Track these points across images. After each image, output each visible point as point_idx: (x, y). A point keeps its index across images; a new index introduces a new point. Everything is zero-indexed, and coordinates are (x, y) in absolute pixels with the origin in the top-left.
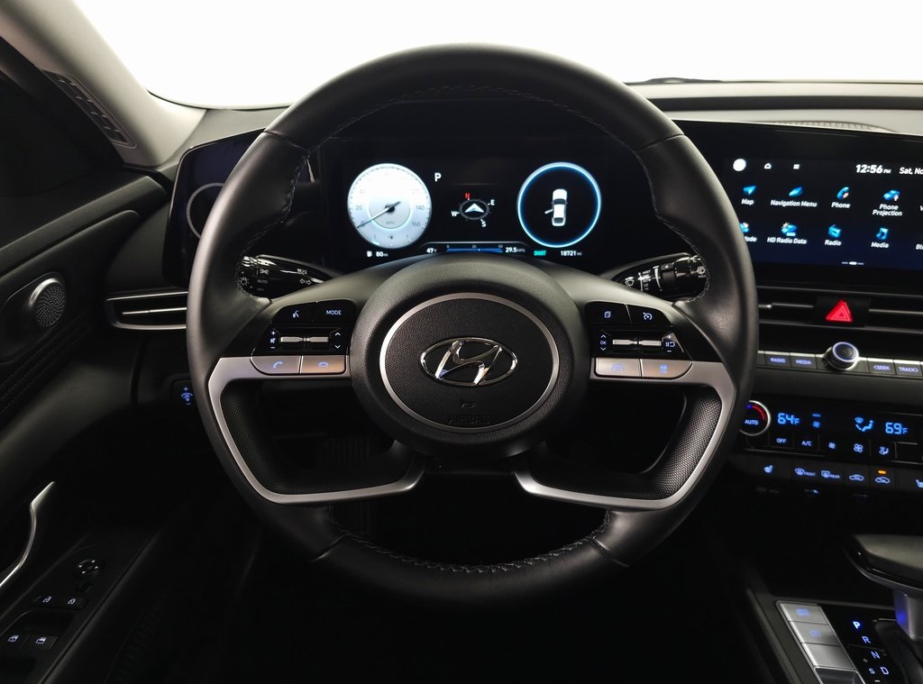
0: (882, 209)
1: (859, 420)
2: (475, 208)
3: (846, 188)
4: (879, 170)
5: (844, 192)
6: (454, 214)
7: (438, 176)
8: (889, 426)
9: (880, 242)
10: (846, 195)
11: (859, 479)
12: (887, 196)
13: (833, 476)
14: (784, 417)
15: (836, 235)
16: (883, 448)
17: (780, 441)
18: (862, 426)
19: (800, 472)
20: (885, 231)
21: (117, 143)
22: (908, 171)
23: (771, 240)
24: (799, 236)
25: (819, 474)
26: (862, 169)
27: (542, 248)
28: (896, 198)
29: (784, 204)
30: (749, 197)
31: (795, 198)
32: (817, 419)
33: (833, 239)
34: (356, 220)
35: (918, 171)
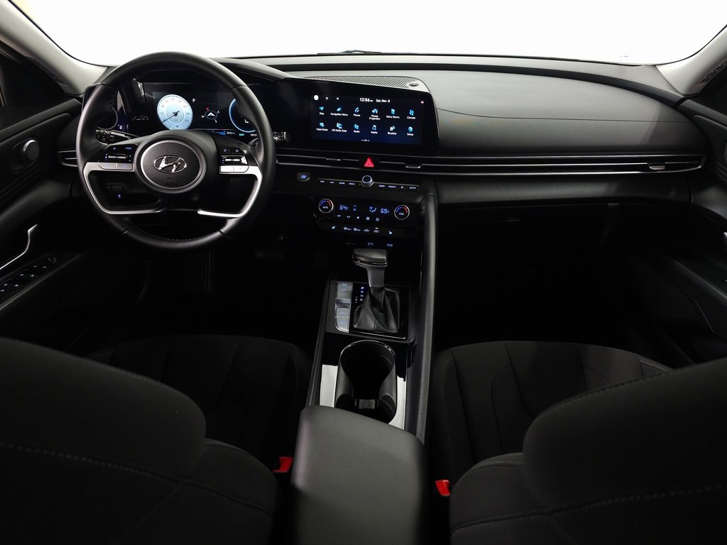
0: (372, 117)
1: (371, 208)
2: (211, 114)
3: (358, 108)
4: (369, 100)
5: (357, 110)
6: (203, 117)
7: (194, 100)
8: (382, 210)
9: (374, 131)
11: (368, 231)
12: (373, 111)
13: (358, 230)
14: (342, 207)
15: (357, 128)
16: (377, 219)
17: (338, 216)
18: (372, 210)
19: (345, 229)
20: (375, 126)
21: (60, 84)
22: (379, 101)
23: (333, 130)
24: (344, 129)
25: (353, 229)
26: (362, 100)
27: (242, 132)
28: (377, 112)
29: (336, 115)
30: (322, 112)
31: (339, 112)
32: (355, 208)
33: (356, 130)
34: (162, 120)
35: (383, 101)
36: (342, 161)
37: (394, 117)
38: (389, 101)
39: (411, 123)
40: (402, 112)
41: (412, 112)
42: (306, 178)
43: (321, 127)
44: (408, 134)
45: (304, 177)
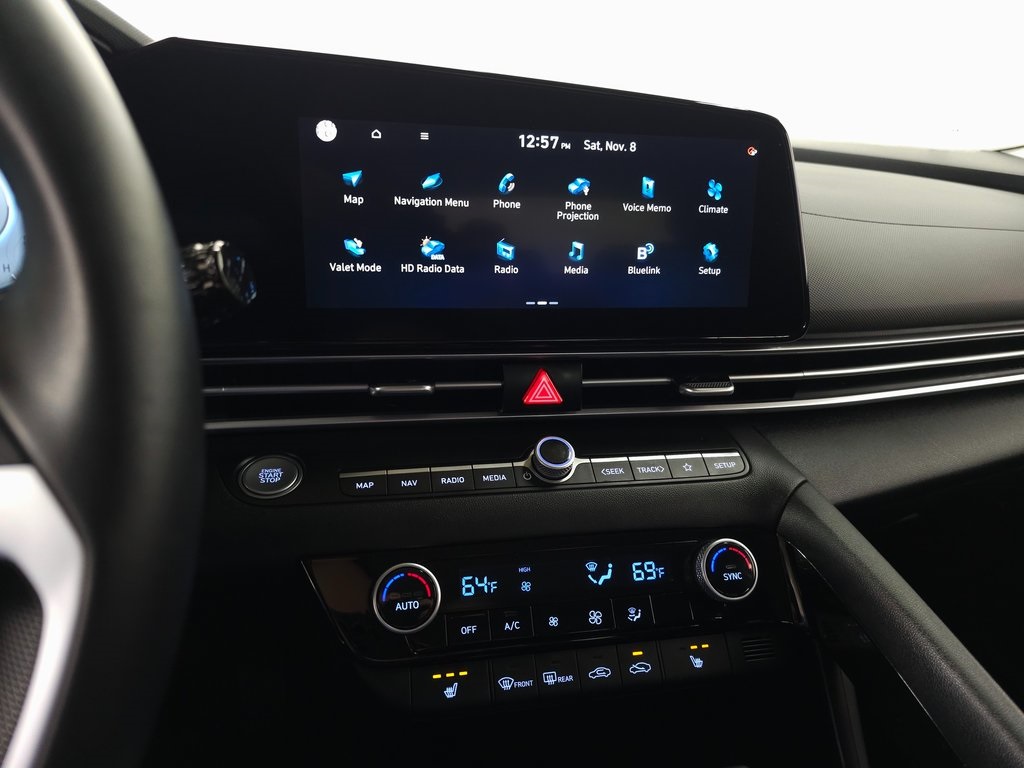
0: (569, 210)
1: (592, 567)
3: (509, 176)
4: (554, 143)
5: (507, 182)
8: (637, 568)
9: (576, 265)
10: (512, 187)
11: (603, 675)
12: (573, 187)
13: (561, 679)
14: (471, 582)
15: (509, 256)
16: (632, 611)
17: (466, 630)
18: (597, 575)
19: (506, 684)
20: (578, 245)
22: (595, 146)
23: (407, 268)
24: (451, 260)
25: (539, 681)
26: (528, 141)
28: (586, 190)
29: (417, 203)
30: (354, 191)
31: (432, 193)
32: (525, 577)
33: (505, 263)
35: (610, 146)
36: (436, 391)
37: (652, 208)
38: (633, 147)
39: (712, 228)
40: (682, 190)
41: (715, 190)
42: (285, 480)
43: (350, 258)
44: (704, 271)
45: (271, 475)
